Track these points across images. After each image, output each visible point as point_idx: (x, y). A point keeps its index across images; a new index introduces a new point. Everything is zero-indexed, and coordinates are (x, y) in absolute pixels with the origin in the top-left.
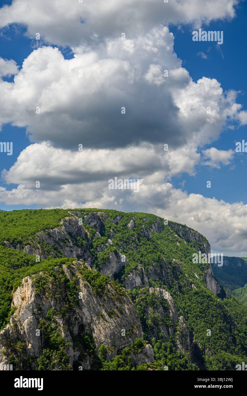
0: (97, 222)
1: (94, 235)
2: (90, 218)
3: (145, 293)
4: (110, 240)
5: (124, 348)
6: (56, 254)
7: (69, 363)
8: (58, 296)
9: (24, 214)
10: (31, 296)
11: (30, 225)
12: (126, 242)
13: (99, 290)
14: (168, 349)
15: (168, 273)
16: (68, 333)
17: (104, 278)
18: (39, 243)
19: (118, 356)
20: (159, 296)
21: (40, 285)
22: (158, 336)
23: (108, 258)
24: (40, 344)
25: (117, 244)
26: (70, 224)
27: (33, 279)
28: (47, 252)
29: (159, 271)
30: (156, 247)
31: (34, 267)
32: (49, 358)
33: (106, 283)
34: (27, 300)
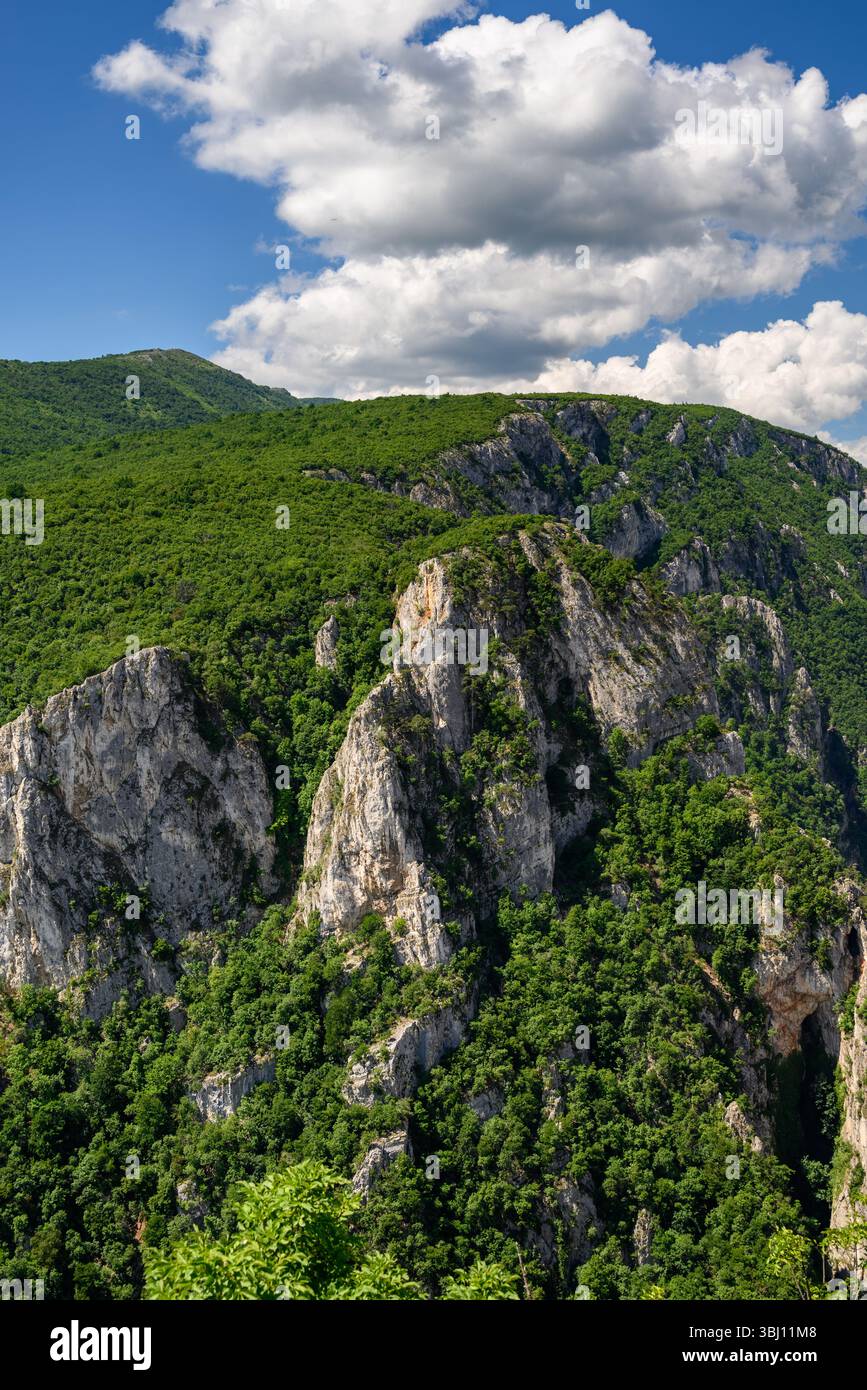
0: (590, 429)
1: (583, 459)
2: (570, 418)
3: (710, 609)
4: (622, 474)
5: (671, 738)
6: (490, 507)
7: (536, 768)
8: (509, 608)
9: (405, 406)
10: (443, 606)
11: (424, 434)
12: (663, 480)
13: (612, 595)
14: (767, 748)
15: (768, 560)
16: (534, 698)
17: (621, 566)
18: (448, 479)
19: (654, 758)
20: (747, 616)
21: (465, 579)
22: (742, 716)
23: (619, 519)
24: (467, 723)
25: (640, 485)
26: (522, 432)
27: (446, 564)
28: (469, 502)
29: (746, 554)
30: (739, 494)
31: (445, 535)
32: (488, 755)
33: (629, 579)
34: (433, 615)
